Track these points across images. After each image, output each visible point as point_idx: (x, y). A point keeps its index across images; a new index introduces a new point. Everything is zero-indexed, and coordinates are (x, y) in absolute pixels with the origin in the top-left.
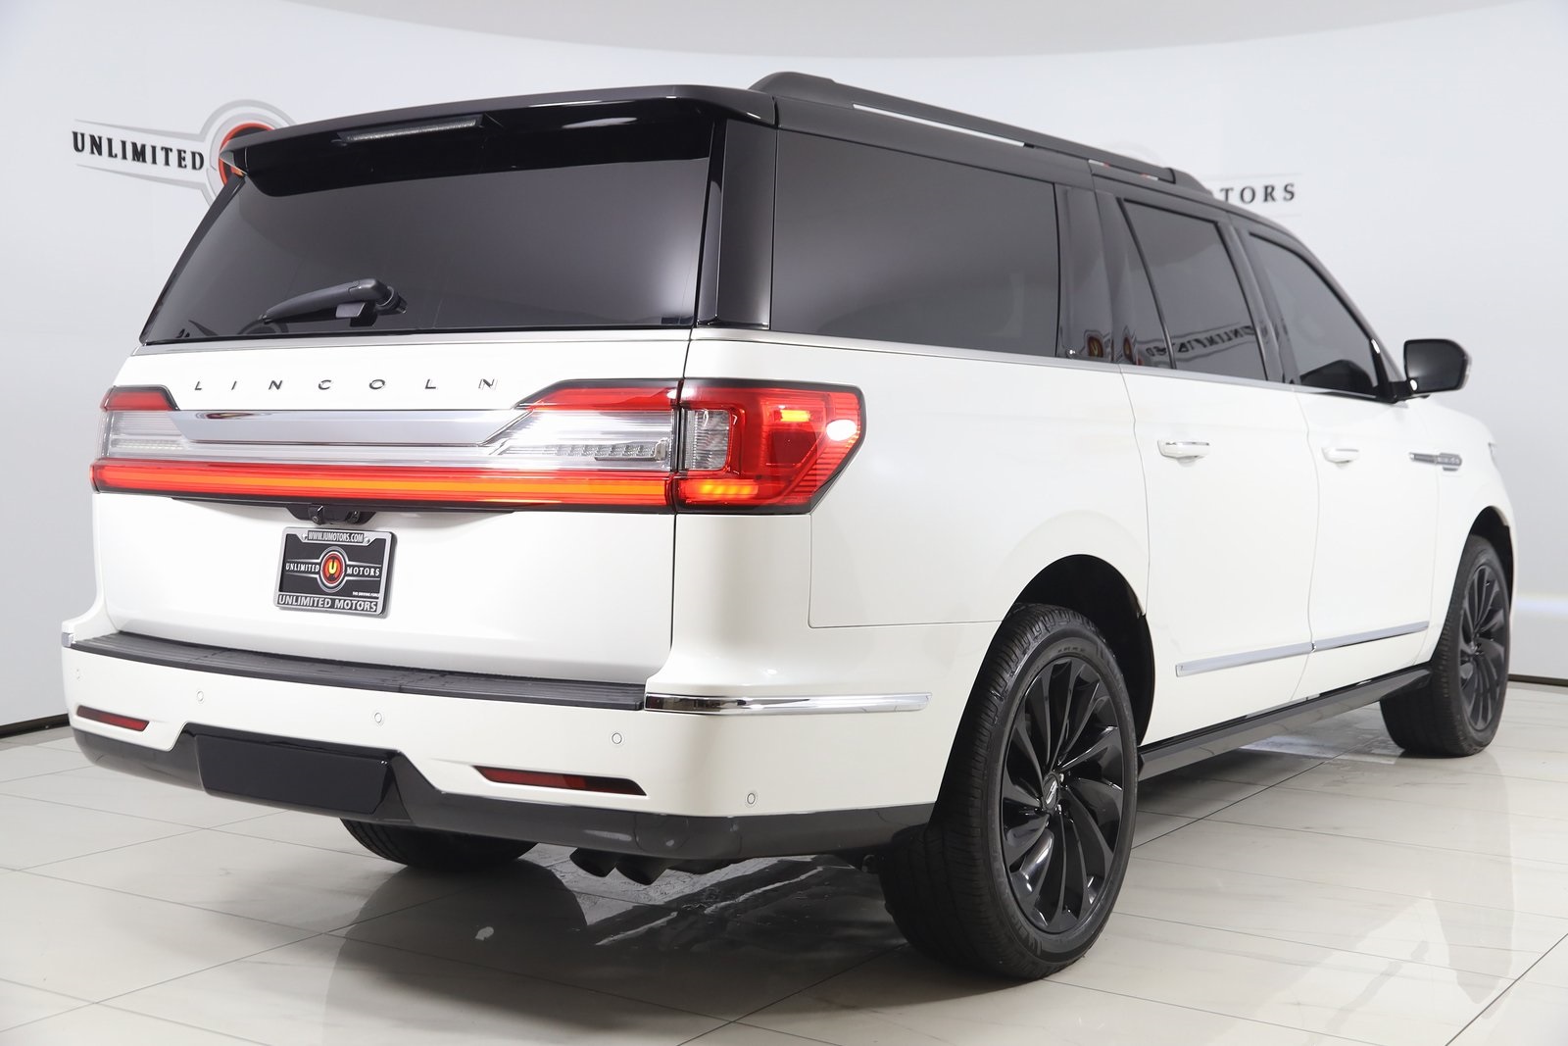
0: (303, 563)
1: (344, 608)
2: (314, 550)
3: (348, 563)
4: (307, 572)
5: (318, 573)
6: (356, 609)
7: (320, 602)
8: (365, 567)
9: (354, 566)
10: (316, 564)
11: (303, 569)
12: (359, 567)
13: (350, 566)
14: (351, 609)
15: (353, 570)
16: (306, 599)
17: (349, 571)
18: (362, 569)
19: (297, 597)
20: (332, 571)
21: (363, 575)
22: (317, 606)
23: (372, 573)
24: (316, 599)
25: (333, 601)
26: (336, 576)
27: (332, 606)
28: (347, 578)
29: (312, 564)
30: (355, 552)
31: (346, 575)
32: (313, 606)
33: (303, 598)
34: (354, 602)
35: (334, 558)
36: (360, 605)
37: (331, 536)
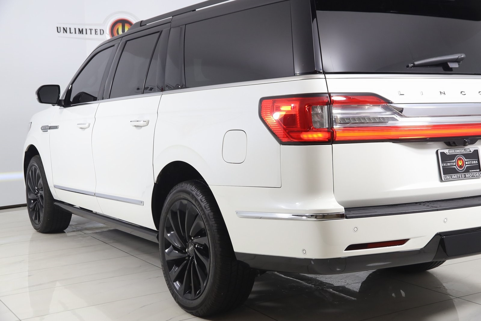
0: (449, 163)
1: (470, 177)
2: (452, 157)
3: (466, 160)
4: (451, 166)
5: (455, 165)
6: (474, 176)
7: (460, 176)
8: (472, 161)
9: (468, 161)
10: (454, 162)
11: (449, 165)
12: (470, 161)
13: (467, 161)
14: (472, 177)
15: (468, 163)
16: (454, 176)
17: (467, 163)
18: (471, 162)
19: (451, 176)
20: (460, 164)
21: (472, 164)
22: (460, 178)
23: (475, 163)
24: (458, 175)
25: (465, 175)
26: (462, 166)
27: (465, 177)
28: (466, 166)
29: (452, 162)
30: (467, 156)
31: (466, 165)
32: (458, 178)
33: (453, 176)
34: (473, 174)
35: (460, 159)
36: (475, 175)
37: (458, 151)
